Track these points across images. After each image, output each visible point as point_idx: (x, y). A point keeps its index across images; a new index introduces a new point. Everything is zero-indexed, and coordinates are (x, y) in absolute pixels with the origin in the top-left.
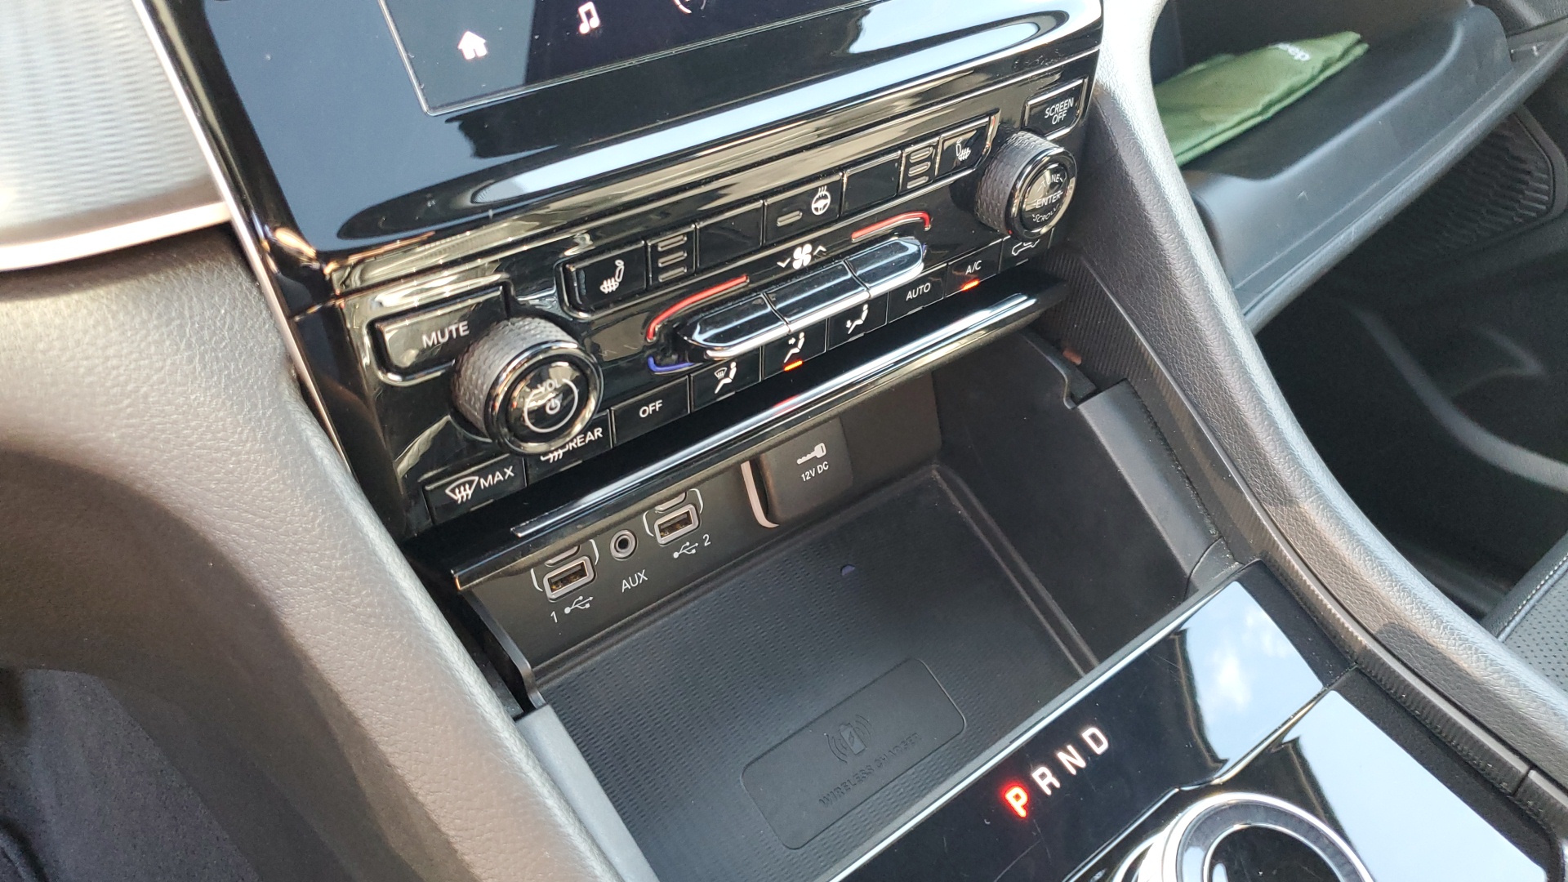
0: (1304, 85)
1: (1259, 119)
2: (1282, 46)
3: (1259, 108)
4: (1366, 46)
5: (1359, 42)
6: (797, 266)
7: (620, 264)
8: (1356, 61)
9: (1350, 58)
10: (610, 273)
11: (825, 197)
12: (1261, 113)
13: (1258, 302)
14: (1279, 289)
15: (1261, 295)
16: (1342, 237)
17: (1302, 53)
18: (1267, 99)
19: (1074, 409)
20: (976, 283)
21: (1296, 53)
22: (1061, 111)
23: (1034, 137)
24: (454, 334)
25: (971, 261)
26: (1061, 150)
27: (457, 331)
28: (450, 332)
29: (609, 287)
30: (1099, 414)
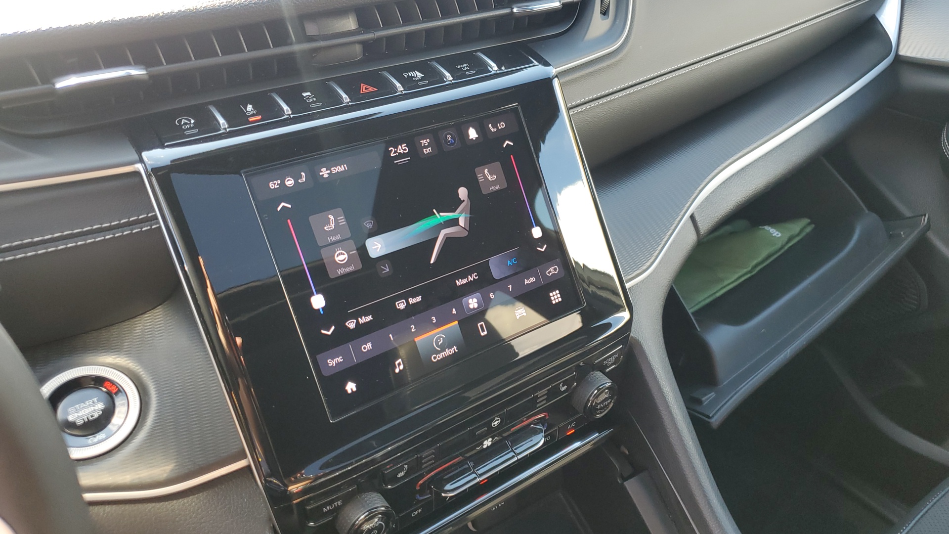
0: (777, 252)
1: (749, 275)
2: (766, 228)
3: (750, 268)
4: (813, 226)
5: (809, 224)
6: (485, 447)
7: (406, 466)
8: (808, 234)
9: (804, 234)
10: (401, 469)
11: (499, 420)
12: (750, 272)
13: (733, 396)
15: (735, 391)
16: (782, 356)
17: (777, 233)
18: (755, 262)
19: (622, 483)
20: (573, 431)
21: (774, 232)
22: (612, 360)
23: (599, 374)
24: (336, 505)
25: (570, 424)
26: (610, 384)
27: (337, 504)
28: (335, 505)
29: (401, 475)
30: (633, 487)
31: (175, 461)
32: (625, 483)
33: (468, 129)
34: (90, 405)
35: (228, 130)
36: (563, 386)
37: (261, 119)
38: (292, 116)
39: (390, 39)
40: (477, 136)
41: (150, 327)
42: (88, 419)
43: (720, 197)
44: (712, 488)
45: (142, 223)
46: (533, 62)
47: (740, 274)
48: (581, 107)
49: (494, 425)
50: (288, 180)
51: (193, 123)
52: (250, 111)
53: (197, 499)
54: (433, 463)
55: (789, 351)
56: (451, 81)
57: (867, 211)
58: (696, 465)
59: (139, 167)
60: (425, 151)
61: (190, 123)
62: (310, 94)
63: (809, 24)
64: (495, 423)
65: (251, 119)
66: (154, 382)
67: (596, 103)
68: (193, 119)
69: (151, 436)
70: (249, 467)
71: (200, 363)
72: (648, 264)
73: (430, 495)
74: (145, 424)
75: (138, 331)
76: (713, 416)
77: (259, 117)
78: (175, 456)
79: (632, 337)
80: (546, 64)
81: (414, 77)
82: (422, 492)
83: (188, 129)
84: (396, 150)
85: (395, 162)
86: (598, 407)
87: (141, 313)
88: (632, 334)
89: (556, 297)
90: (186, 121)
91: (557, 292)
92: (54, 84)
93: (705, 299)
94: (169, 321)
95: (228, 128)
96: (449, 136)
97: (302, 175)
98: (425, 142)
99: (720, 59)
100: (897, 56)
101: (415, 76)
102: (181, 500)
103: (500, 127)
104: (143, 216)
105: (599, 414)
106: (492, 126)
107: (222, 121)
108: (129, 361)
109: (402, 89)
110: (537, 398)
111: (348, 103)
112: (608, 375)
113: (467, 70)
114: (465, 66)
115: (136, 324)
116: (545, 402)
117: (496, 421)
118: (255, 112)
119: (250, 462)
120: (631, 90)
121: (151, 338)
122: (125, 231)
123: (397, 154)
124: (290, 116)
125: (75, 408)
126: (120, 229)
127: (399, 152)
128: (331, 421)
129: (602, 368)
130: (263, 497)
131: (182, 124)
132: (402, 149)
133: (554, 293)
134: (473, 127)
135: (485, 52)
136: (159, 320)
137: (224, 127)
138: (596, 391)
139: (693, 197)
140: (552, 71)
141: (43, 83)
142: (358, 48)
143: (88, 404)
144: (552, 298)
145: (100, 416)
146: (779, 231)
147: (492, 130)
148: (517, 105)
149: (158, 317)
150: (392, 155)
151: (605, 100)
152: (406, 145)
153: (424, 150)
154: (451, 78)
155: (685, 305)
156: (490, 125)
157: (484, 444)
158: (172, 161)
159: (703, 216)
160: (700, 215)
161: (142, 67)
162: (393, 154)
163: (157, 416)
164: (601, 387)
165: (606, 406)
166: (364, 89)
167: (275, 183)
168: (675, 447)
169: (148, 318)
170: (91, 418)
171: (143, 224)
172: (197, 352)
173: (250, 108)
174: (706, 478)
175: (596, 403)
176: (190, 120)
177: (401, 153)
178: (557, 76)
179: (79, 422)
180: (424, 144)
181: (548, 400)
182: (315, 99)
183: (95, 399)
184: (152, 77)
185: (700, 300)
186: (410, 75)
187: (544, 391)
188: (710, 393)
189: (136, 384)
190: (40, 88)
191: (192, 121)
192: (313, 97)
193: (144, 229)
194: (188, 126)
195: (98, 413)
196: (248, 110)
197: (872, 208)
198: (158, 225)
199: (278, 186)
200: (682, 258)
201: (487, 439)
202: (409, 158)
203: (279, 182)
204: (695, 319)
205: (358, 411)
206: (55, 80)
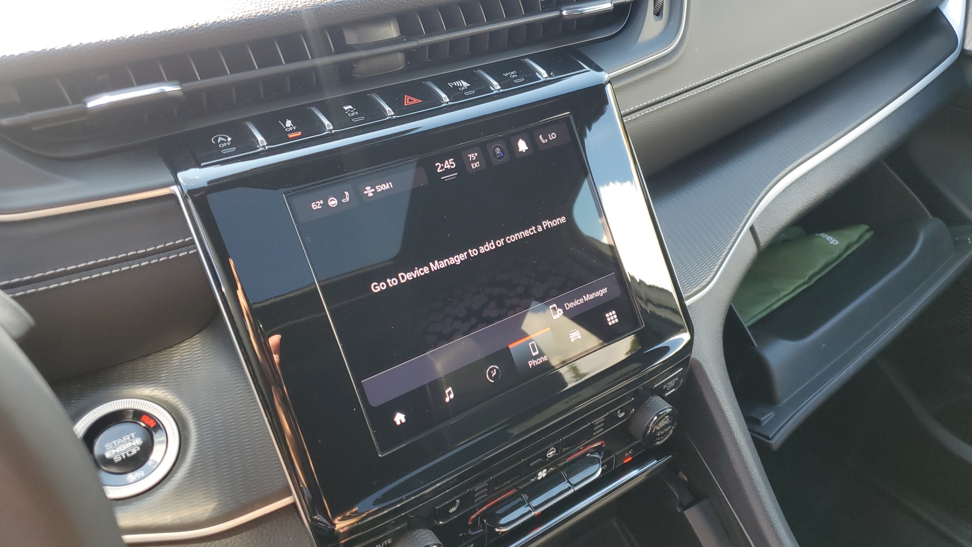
0: (834, 261)
1: (806, 286)
2: (823, 235)
3: (807, 279)
4: (872, 232)
5: (867, 231)
6: (539, 478)
7: (458, 501)
8: (866, 241)
9: (862, 241)
10: (453, 504)
11: (554, 450)
12: (807, 282)
13: (794, 415)
14: (805, 407)
15: (796, 411)
16: (844, 372)
17: (834, 240)
18: (811, 272)
19: (682, 512)
20: (631, 458)
21: (831, 240)
22: (672, 383)
23: (658, 399)
24: (386, 544)
25: (628, 451)
26: (671, 410)
27: (387, 542)
28: (384, 544)
29: (452, 510)
30: (694, 517)
31: (217, 499)
32: (685, 512)
33: (518, 141)
34: (127, 440)
35: (267, 148)
36: (621, 412)
37: (300, 136)
38: (333, 131)
39: (433, 47)
40: (527, 148)
41: (188, 356)
42: (126, 455)
43: (780, 206)
44: (779, 518)
45: (178, 248)
46: (584, 68)
47: (796, 285)
48: (635, 114)
49: (549, 456)
50: (332, 200)
51: (231, 141)
52: (289, 127)
53: (240, 539)
54: (486, 497)
55: (851, 367)
56: (499, 90)
57: (931, 217)
58: (762, 493)
59: (175, 189)
60: (473, 166)
61: (227, 141)
62: (352, 108)
63: (871, 20)
64: (551, 454)
65: (291, 136)
66: (193, 415)
67: (651, 109)
68: (230, 137)
69: (191, 473)
70: (294, 505)
71: (241, 395)
72: (707, 280)
73: (482, 530)
74: (186, 460)
75: (175, 361)
76: (773, 437)
77: (299, 134)
78: (216, 494)
79: (693, 358)
80: (598, 69)
81: (460, 87)
82: (474, 526)
83: (225, 148)
84: (442, 165)
85: (442, 178)
86: (658, 435)
87: (178, 342)
88: (692, 356)
89: (612, 318)
90: (223, 139)
91: (614, 312)
92: (85, 104)
93: (760, 313)
94: (208, 350)
95: (267, 145)
96: (498, 149)
97: (345, 194)
98: (473, 156)
99: (778, 59)
100: (963, 51)
101: (461, 85)
102: (223, 540)
103: (551, 137)
104: (179, 241)
105: (658, 441)
106: (542, 137)
107: (260, 138)
108: (167, 394)
109: (448, 100)
110: (593, 426)
111: (392, 116)
112: (668, 399)
113: (515, 78)
114: (513, 74)
115: (173, 354)
116: (602, 429)
117: (551, 451)
118: (294, 128)
119: (295, 499)
120: (687, 95)
121: (189, 369)
122: (161, 257)
123: (444, 170)
124: (331, 132)
125: (113, 444)
126: (156, 256)
127: (445, 167)
128: (380, 456)
129: (660, 392)
130: (309, 537)
131: (219, 142)
132: (449, 164)
133: (610, 314)
134: (523, 139)
135: (533, 58)
136: (197, 349)
137: (263, 145)
138: (656, 418)
139: (753, 207)
140: (605, 76)
141: (74, 102)
142: (400, 57)
143: (125, 439)
144: (609, 319)
145: (138, 452)
146: (837, 239)
147: (543, 141)
148: (569, 114)
149: (196, 346)
150: (439, 171)
151: (659, 106)
152: (452, 160)
153: (472, 164)
154: (499, 87)
155: (741, 320)
156: (541, 137)
157: (539, 475)
158: (209, 183)
159: (763, 227)
160: (760, 226)
161: (177, 83)
162: (440, 169)
163: (198, 452)
164: (661, 413)
165: (666, 433)
166: (408, 101)
167: (318, 204)
168: (739, 474)
169: (186, 347)
170: (128, 455)
171: (180, 249)
172: (237, 383)
173: (289, 123)
174: (773, 507)
175: (656, 430)
176: (226, 138)
177: (448, 168)
178: (609, 82)
179: (117, 459)
180: (472, 158)
181: (605, 428)
182: (357, 113)
183: (133, 435)
184: (186, 93)
185: (756, 313)
186: (456, 85)
187: (602, 419)
188: (770, 413)
189: (175, 417)
190: (71, 108)
191: (229, 139)
192: (355, 111)
193: (180, 255)
194: (225, 144)
195: (136, 449)
196: (287, 126)
197: (935, 214)
198: (195, 250)
199: (321, 207)
200: (742, 273)
201: (542, 471)
202: (457, 174)
203: (322, 202)
204: (752, 334)
205: (408, 443)
206: (87, 99)
